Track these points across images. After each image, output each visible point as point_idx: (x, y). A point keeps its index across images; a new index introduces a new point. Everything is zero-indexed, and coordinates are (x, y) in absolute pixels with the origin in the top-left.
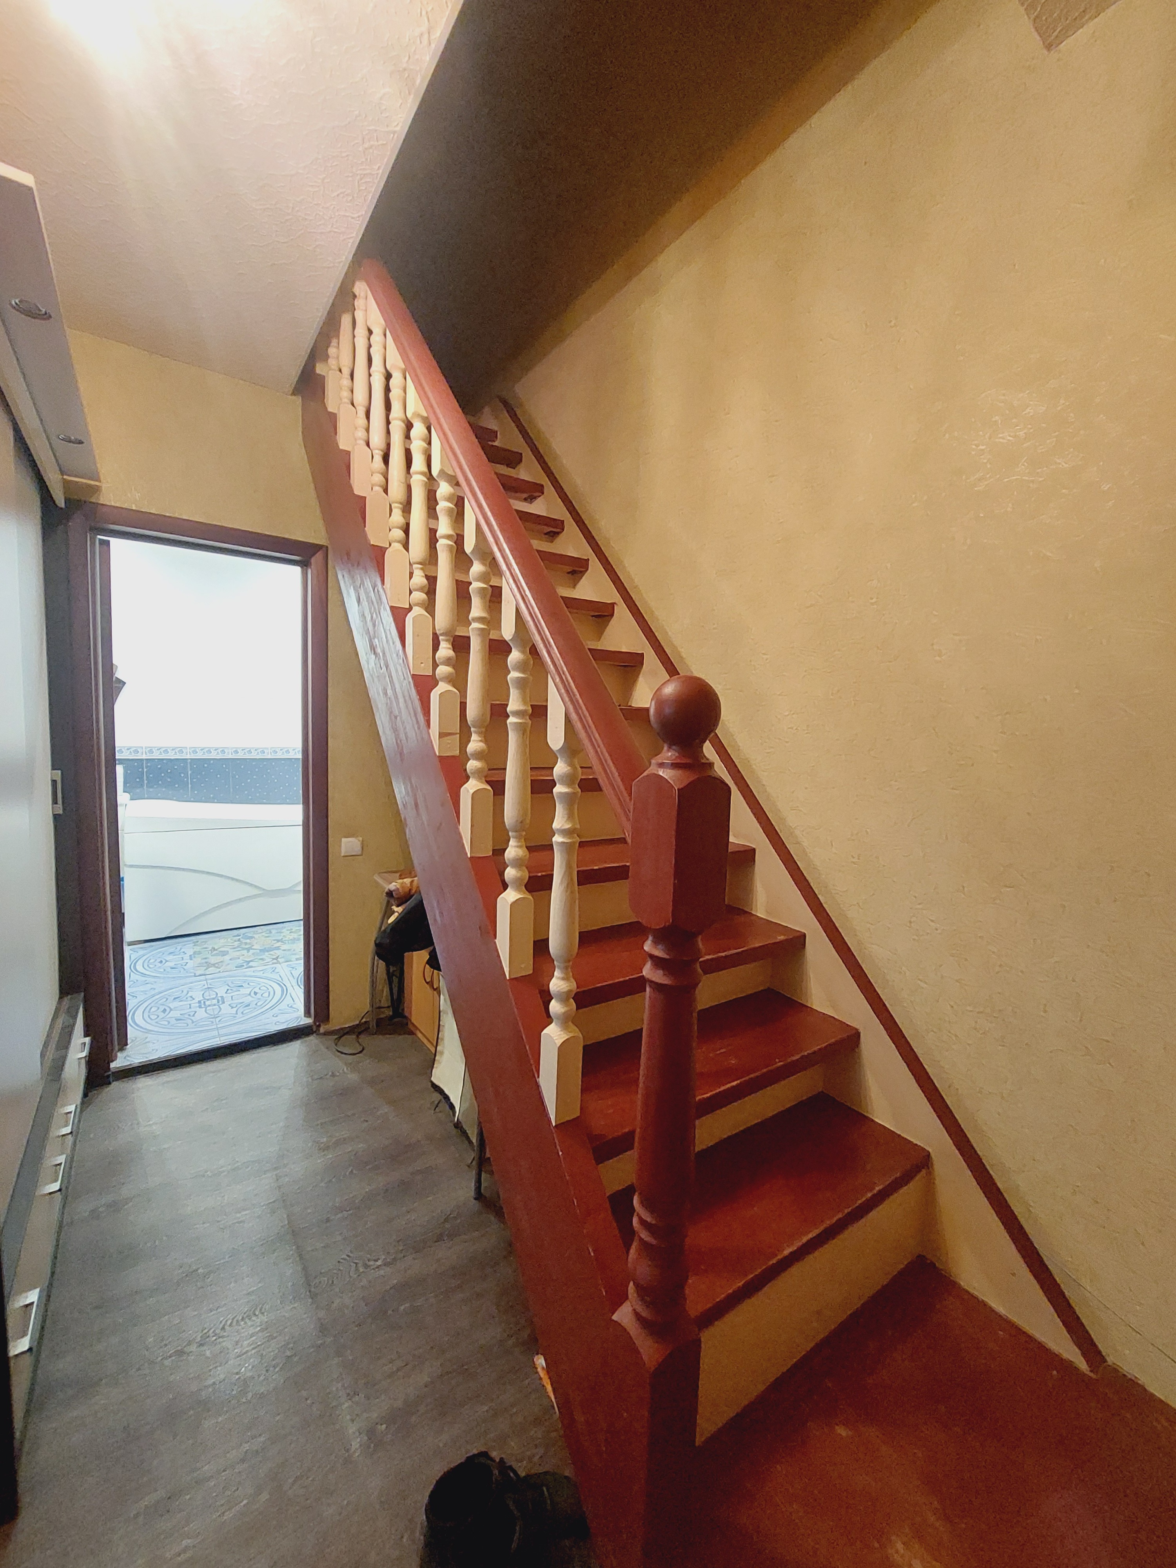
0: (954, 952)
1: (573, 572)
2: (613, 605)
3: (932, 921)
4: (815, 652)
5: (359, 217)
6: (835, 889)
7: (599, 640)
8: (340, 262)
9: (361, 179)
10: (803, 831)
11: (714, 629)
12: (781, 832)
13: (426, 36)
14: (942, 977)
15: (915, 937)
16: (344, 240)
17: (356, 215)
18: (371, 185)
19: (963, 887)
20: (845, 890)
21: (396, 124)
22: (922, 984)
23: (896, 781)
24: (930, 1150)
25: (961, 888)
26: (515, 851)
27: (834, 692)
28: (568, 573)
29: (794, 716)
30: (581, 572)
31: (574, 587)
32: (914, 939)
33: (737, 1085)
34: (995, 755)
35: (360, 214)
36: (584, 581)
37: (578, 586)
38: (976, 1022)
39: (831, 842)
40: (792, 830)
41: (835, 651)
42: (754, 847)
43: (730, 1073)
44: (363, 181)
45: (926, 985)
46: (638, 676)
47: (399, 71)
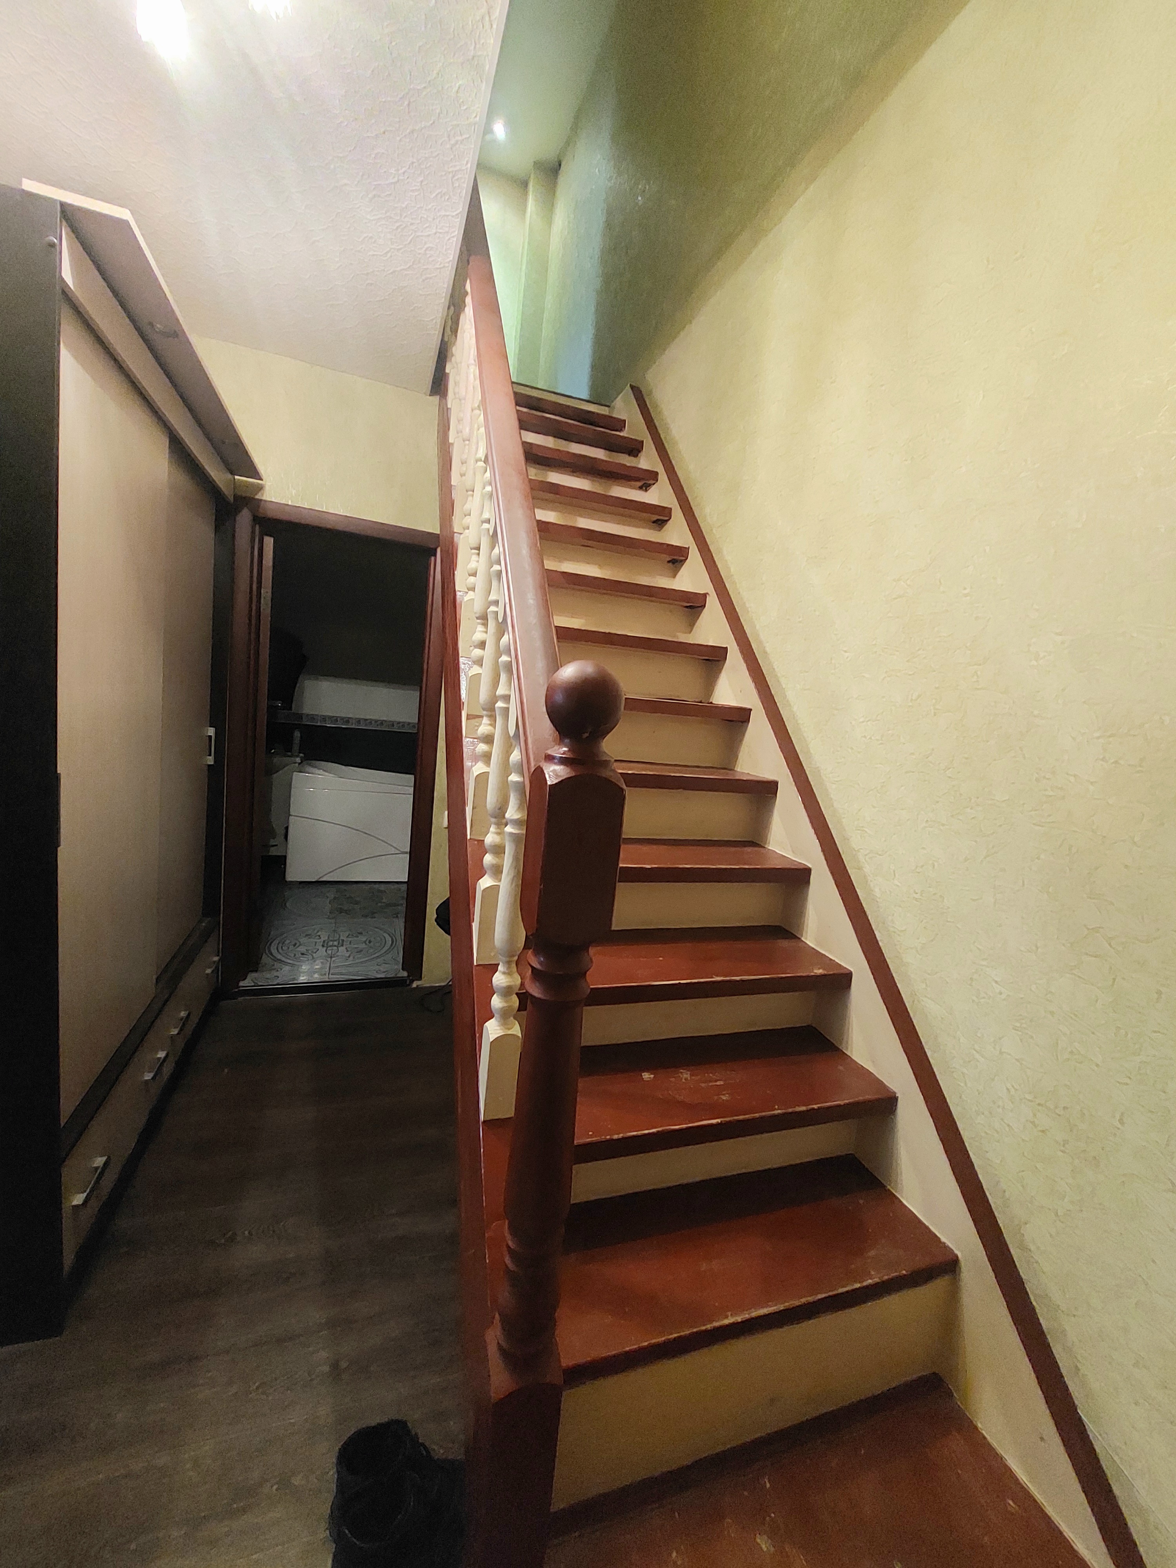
0: (1018, 1025)
1: (673, 562)
2: (705, 595)
3: (996, 982)
4: (897, 651)
5: (457, 214)
6: (893, 927)
7: (690, 632)
8: (449, 262)
9: (454, 176)
10: (866, 855)
11: (800, 622)
12: (843, 853)
13: (487, 18)
14: (1001, 1053)
15: (974, 998)
16: (449, 239)
17: (454, 214)
18: (463, 180)
19: (1037, 948)
20: (902, 929)
21: (475, 115)
22: (977, 1056)
23: (971, 809)
24: (959, 1255)
25: (1034, 948)
26: (492, 838)
27: (913, 698)
28: (669, 562)
29: (869, 723)
30: (681, 561)
31: (674, 576)
32: (973, 1001)
33: (718, 1124)
34: (1091, 788)
35: (459, 211)
36: (684, 570)
37: (678, 576)
38: (1035, 1115)
39: (894, 871)
40: (854, 853)
41: (919, 650)
42: (810, 866)
43: (713, 1110)
44: (456, 178)
45: (983, 1059)
46: (720, 672)
47: (468, 60)
